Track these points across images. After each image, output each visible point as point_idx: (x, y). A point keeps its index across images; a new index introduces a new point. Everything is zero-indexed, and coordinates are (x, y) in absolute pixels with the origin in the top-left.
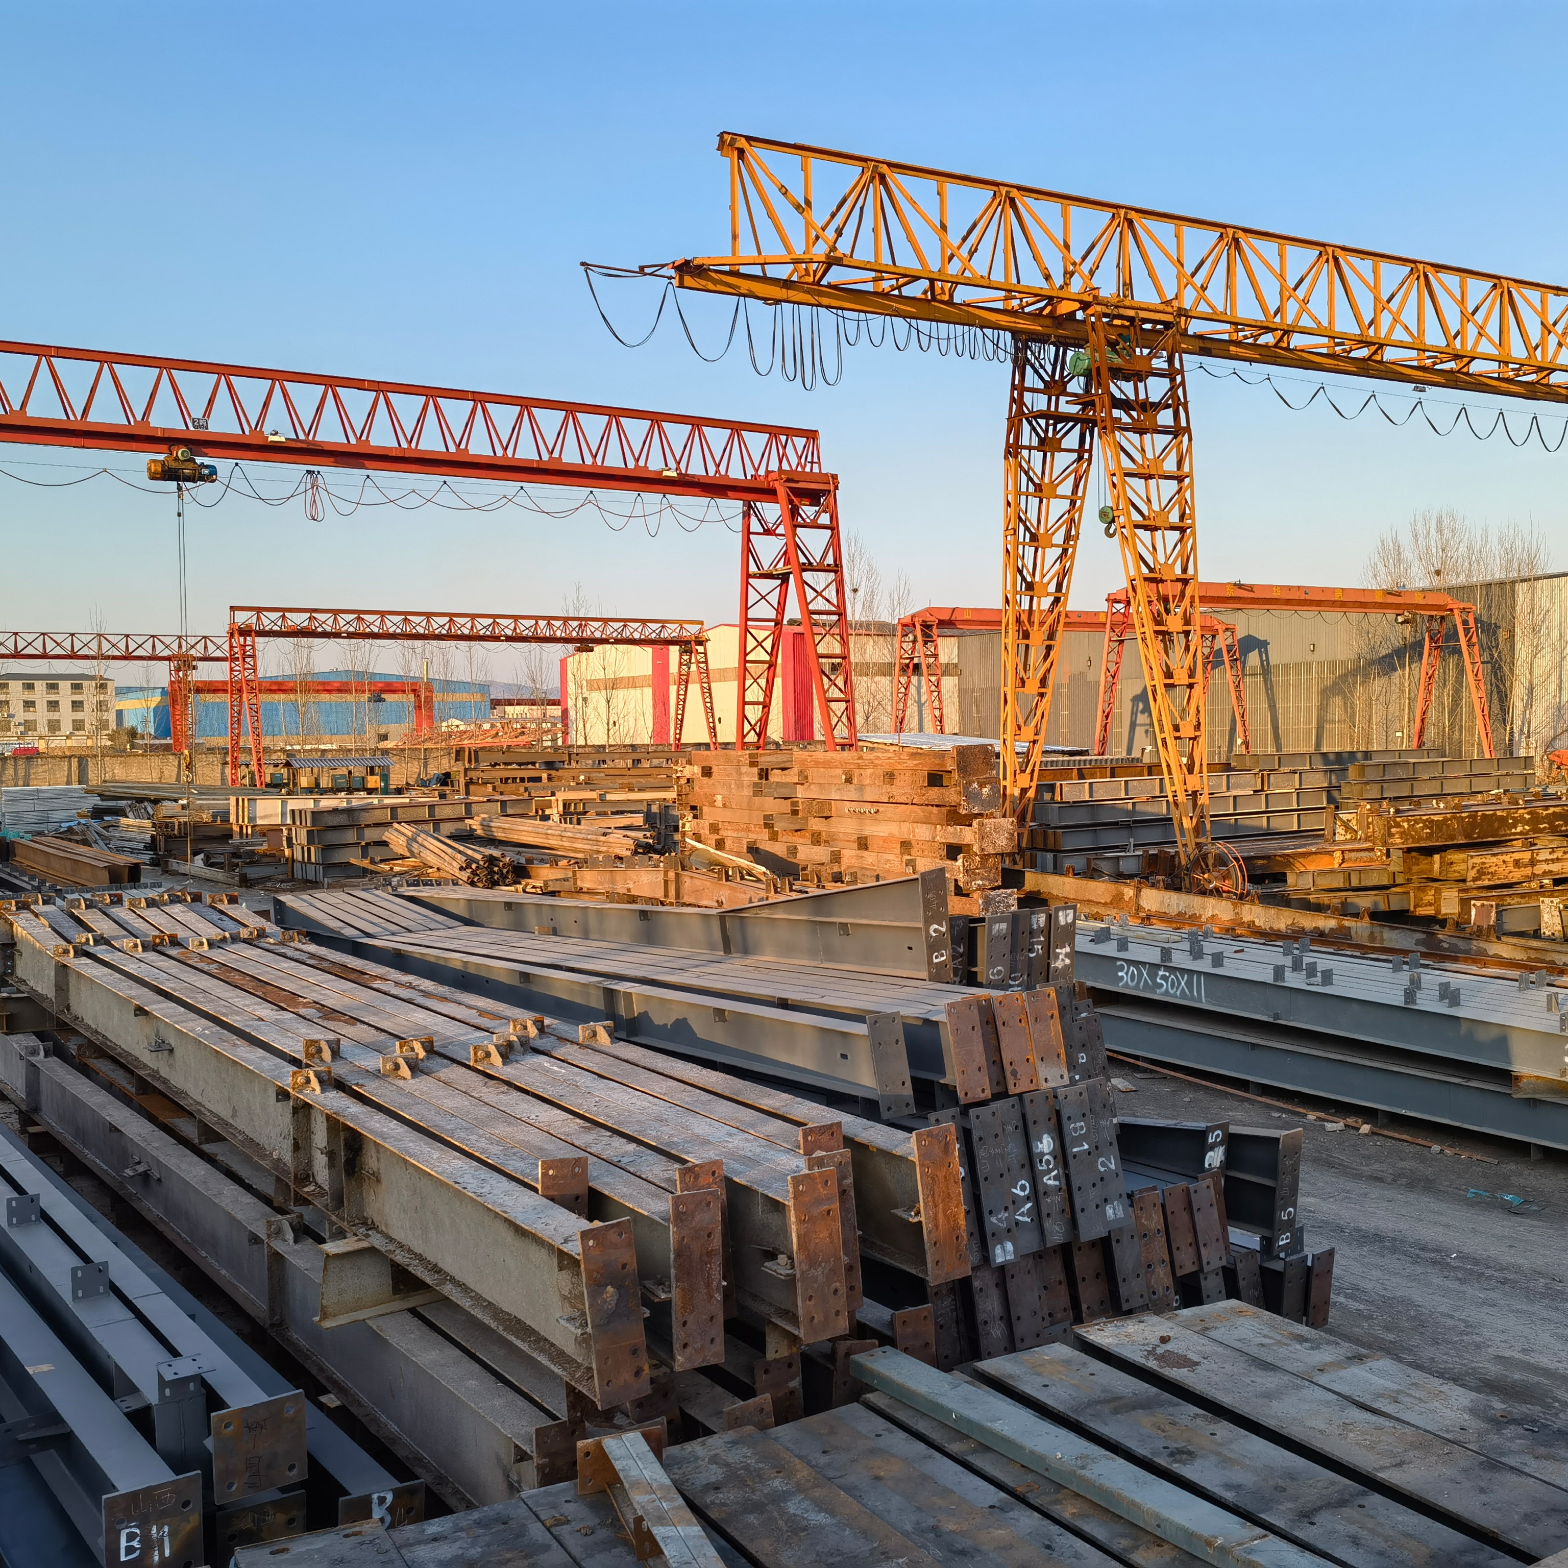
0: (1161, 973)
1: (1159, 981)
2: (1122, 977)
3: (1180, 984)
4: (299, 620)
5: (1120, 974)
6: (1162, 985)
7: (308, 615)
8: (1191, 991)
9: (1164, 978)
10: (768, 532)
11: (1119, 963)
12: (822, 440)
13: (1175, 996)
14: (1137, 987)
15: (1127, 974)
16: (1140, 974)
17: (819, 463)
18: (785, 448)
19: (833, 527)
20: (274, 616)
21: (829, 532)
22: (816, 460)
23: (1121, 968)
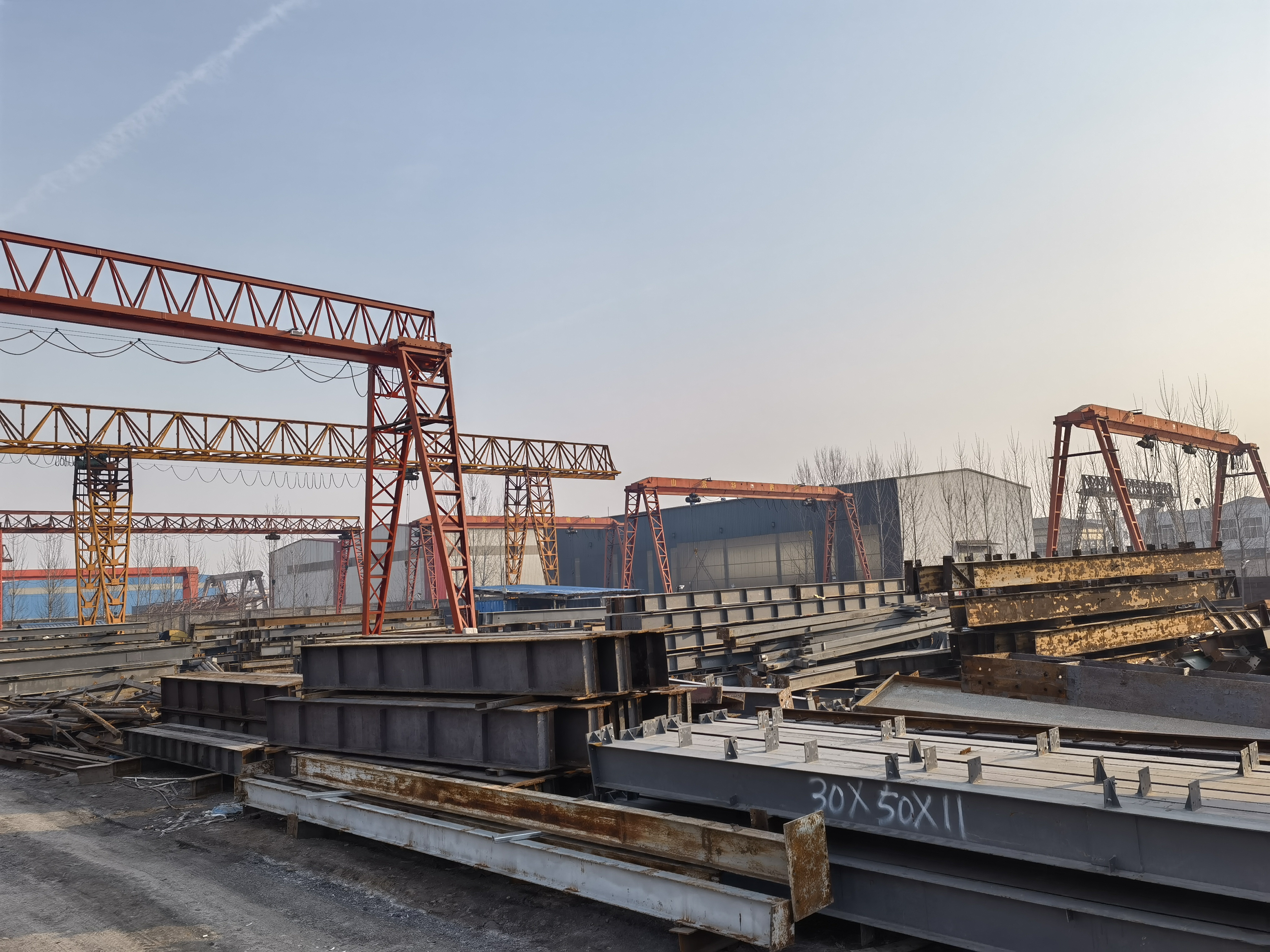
0: (884, 794)
1: (881, 805)
2: (820, 801)
3: (918, 809)
4: (42, 520)
5: (816, 796)
6: (887, 812)
7: (49, 516)
8: (940, 819)
9: (889, 800)
10: (392, 394)
11: (813, 780)
12: (436, 320)
13: (911, 828)
14: (844, 815)
15: (827, 795)
16: (850, 797)
17: (434, 337)
18: (404, 323)
19: (448, 388)
20: (19, 517)
21: (443, 391)
22: (432, 334)
23: (818, 788)
